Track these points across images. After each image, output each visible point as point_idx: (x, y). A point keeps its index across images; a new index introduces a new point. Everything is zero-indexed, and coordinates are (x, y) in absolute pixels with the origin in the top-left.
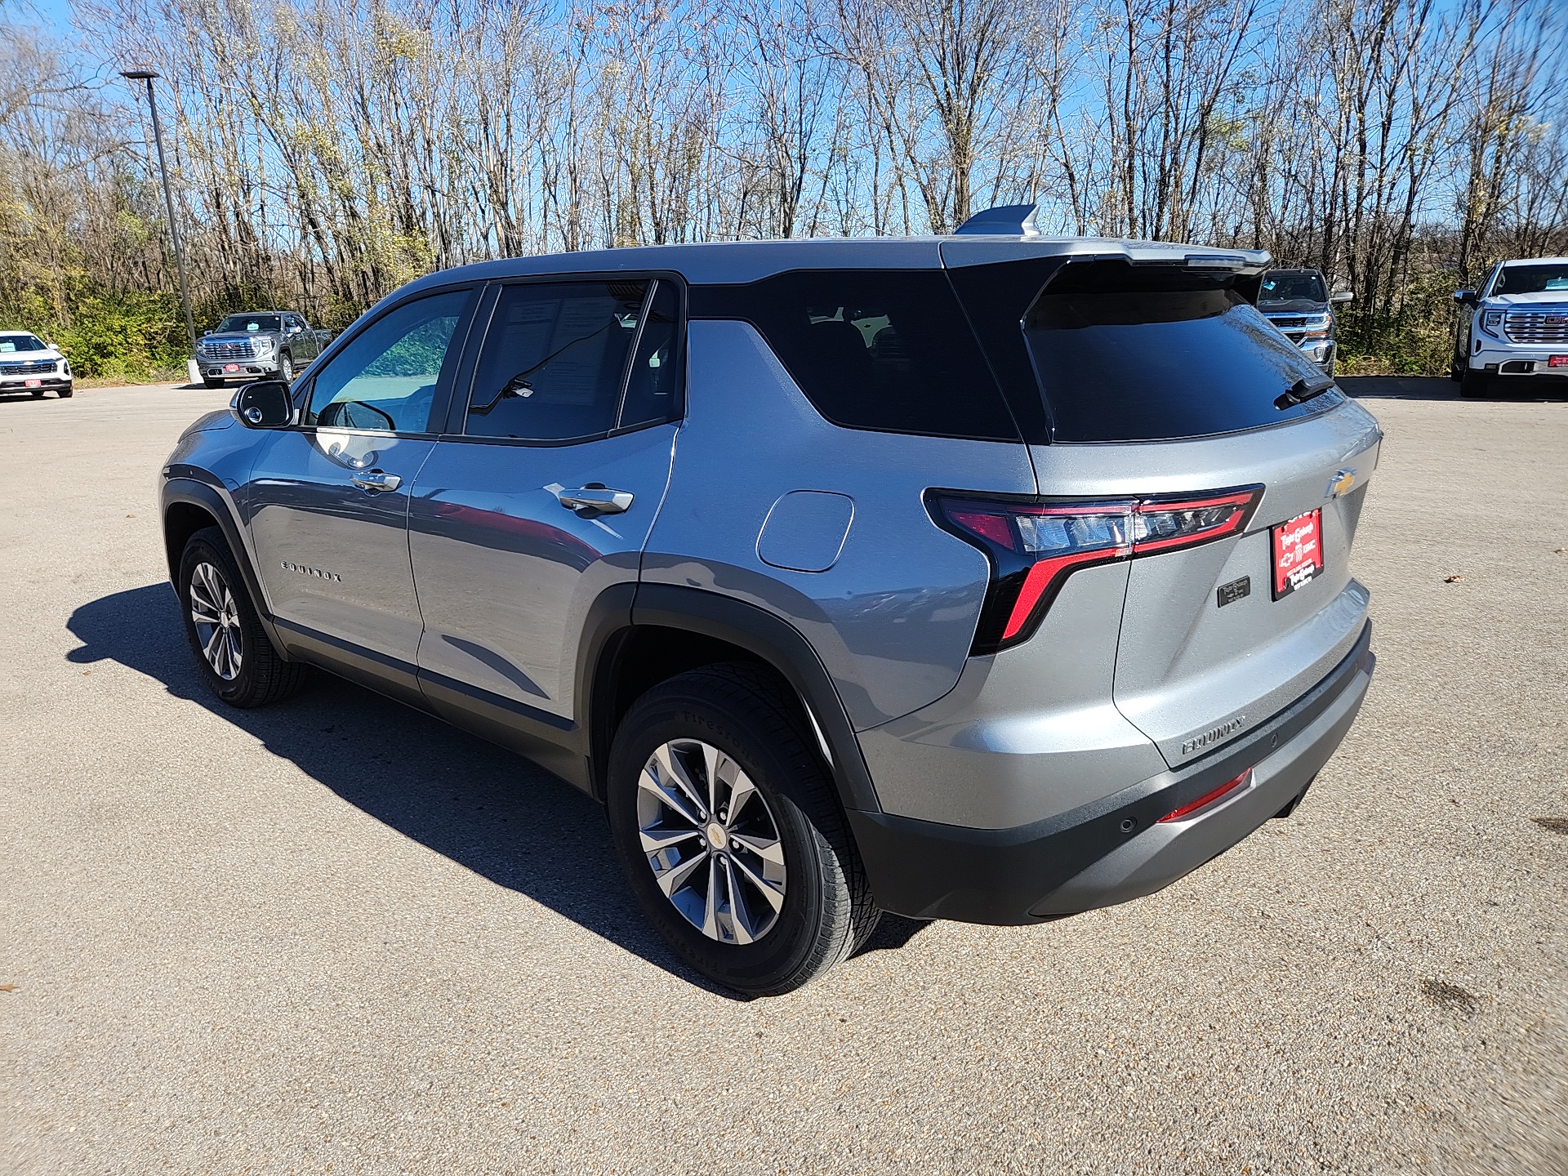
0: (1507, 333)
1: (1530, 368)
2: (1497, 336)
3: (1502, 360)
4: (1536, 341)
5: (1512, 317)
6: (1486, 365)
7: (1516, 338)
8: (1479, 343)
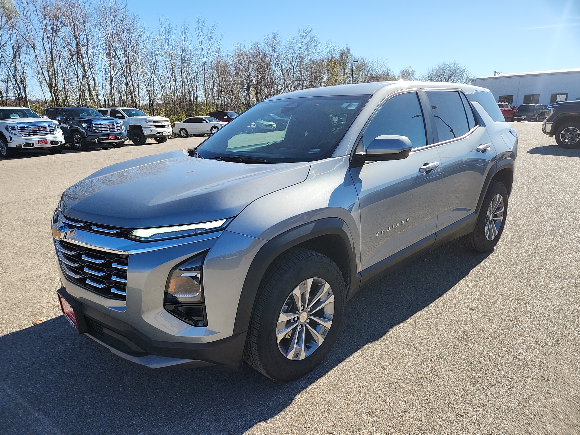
0: (20, 133)
1: (33, 146)
2: (17, 135)
3: (22, 143)
4: (31, 135)
5: (20, 128)
6: (17, 145)
7: (24, 135)
8: (11, 138)
